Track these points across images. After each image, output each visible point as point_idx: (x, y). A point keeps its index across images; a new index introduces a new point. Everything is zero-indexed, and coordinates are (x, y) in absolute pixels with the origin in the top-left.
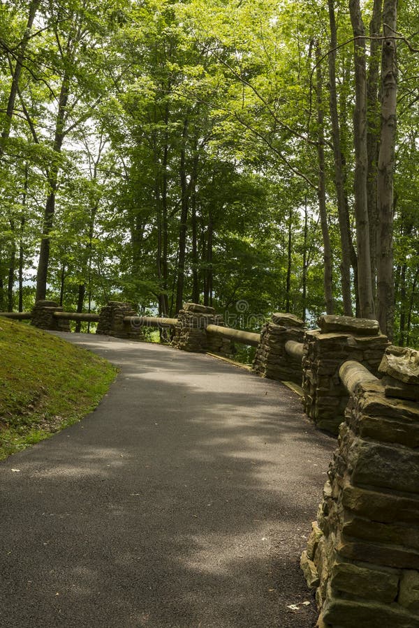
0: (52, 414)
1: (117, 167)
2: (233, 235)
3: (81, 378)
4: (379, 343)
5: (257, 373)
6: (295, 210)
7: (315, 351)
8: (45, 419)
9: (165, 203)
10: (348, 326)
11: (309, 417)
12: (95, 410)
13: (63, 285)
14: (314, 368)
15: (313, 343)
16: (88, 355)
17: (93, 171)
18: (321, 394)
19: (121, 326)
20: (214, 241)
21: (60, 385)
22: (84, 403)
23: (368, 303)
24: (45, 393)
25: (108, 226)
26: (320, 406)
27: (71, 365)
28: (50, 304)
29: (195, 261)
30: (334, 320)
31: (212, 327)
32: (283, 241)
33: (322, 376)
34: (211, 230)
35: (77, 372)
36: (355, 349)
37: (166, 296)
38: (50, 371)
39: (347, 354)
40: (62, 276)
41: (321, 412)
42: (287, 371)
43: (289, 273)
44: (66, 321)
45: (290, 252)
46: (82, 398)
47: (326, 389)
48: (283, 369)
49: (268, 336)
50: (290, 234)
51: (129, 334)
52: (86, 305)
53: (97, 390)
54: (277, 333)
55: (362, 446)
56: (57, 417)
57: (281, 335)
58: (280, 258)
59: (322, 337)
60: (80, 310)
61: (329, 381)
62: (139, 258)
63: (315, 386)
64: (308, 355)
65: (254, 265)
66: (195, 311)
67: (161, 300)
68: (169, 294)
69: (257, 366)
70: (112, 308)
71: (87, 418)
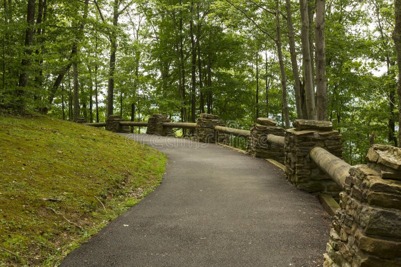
0: (136, 187)
1: (150, 32)
2: (222, 71)
3: (148, 163)
4: (334, 135)
5: (249, 155)
6: (260, 53)
7: (294, 142)
8: (133, 190)
9: (181, 52)
10: (314, 126)
11: (290, 181)
12: (161, 183)
13: (121, 105)
14: (294, 152)
15: (292, 137)
16: (146, 148)
17: (136, 35)
18: (299, 168)
19: (161, 129)
20: (211, 74)
21: (137, 169)
22: (153, 179)
23: (312, 109)
24: (130, 174)
25: (148, 69)
26: (298, 175)
27: (140, 155)
28: (117, 117)
29: (201, 87)
30: (305, 122)
31: (218, 127)
32: (253, 72)
33: (299, 157)
34: (209, 67)
35: (145, 159)
36: (319, 140)
37: (185, 109)
38: (130, 160)
39: (314, 143)
40: (121, 99)
41: (300, 179)
42: (268, 153)
43: (257, 91)
44: (127, 127)
45: (257, 79)
46: (151, 176)
47: (302, 165)
48: (266, 152)
49: (255, 132)
50: (257, 68)
51: (166, 133)
52: (137, 116)
53: (158, 170)
54: (261, 130)
55: (372, 211)
56: (139, 188)
57: (264, 131)
58: (252, 83)
59: (298, 133)
60: (133, 120)
61: (304, 160)
62: (167, 87)
63: (295, 163)
64: (288, 145)
65: (235, 88)
66: (207, 118)
67: (183, 111)
68: (187, 107)
69: (249, 150)
70: (156, 118)
71: (157, 188)
